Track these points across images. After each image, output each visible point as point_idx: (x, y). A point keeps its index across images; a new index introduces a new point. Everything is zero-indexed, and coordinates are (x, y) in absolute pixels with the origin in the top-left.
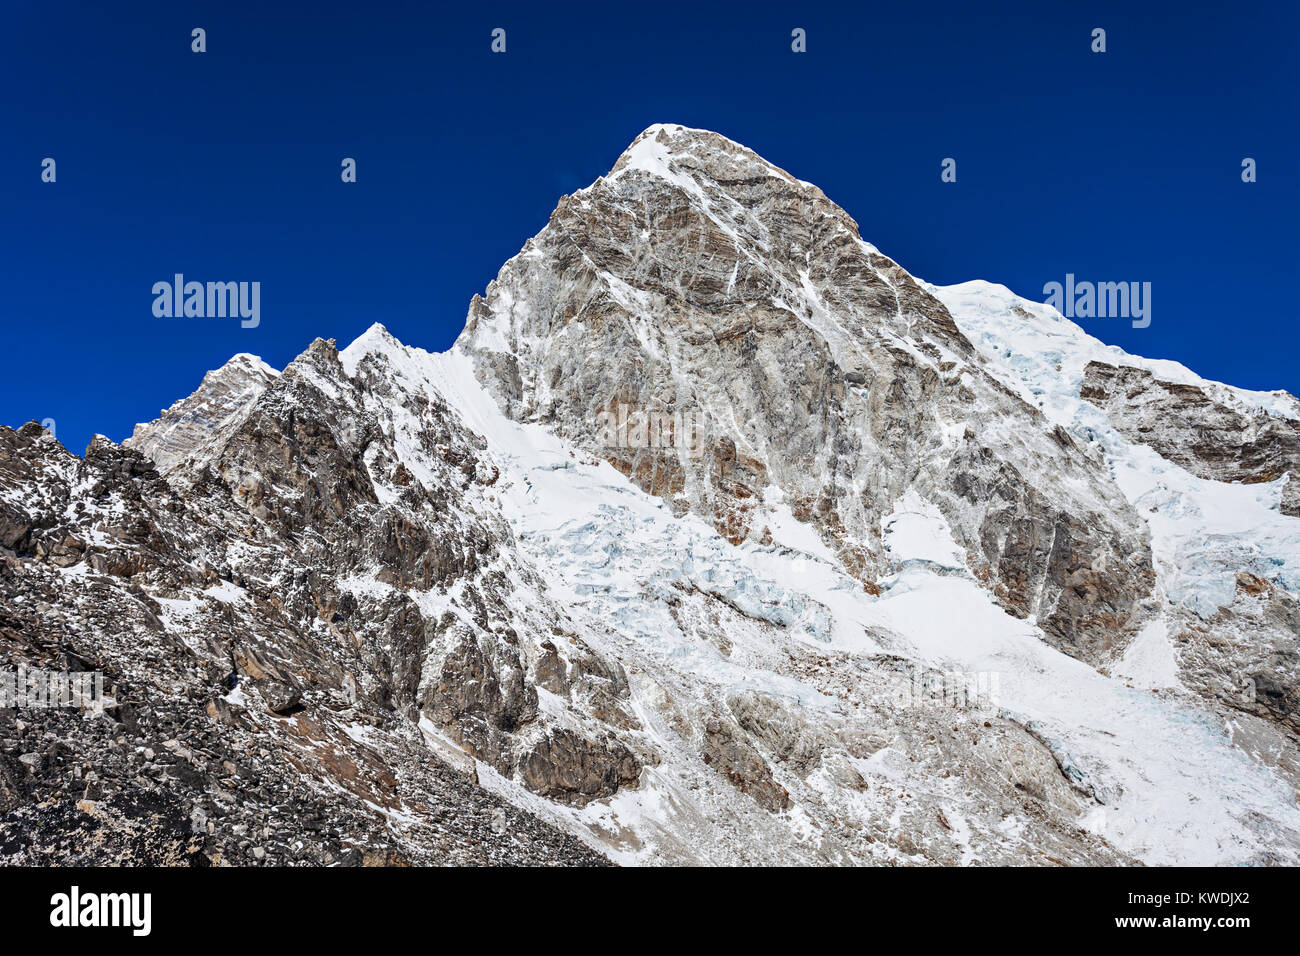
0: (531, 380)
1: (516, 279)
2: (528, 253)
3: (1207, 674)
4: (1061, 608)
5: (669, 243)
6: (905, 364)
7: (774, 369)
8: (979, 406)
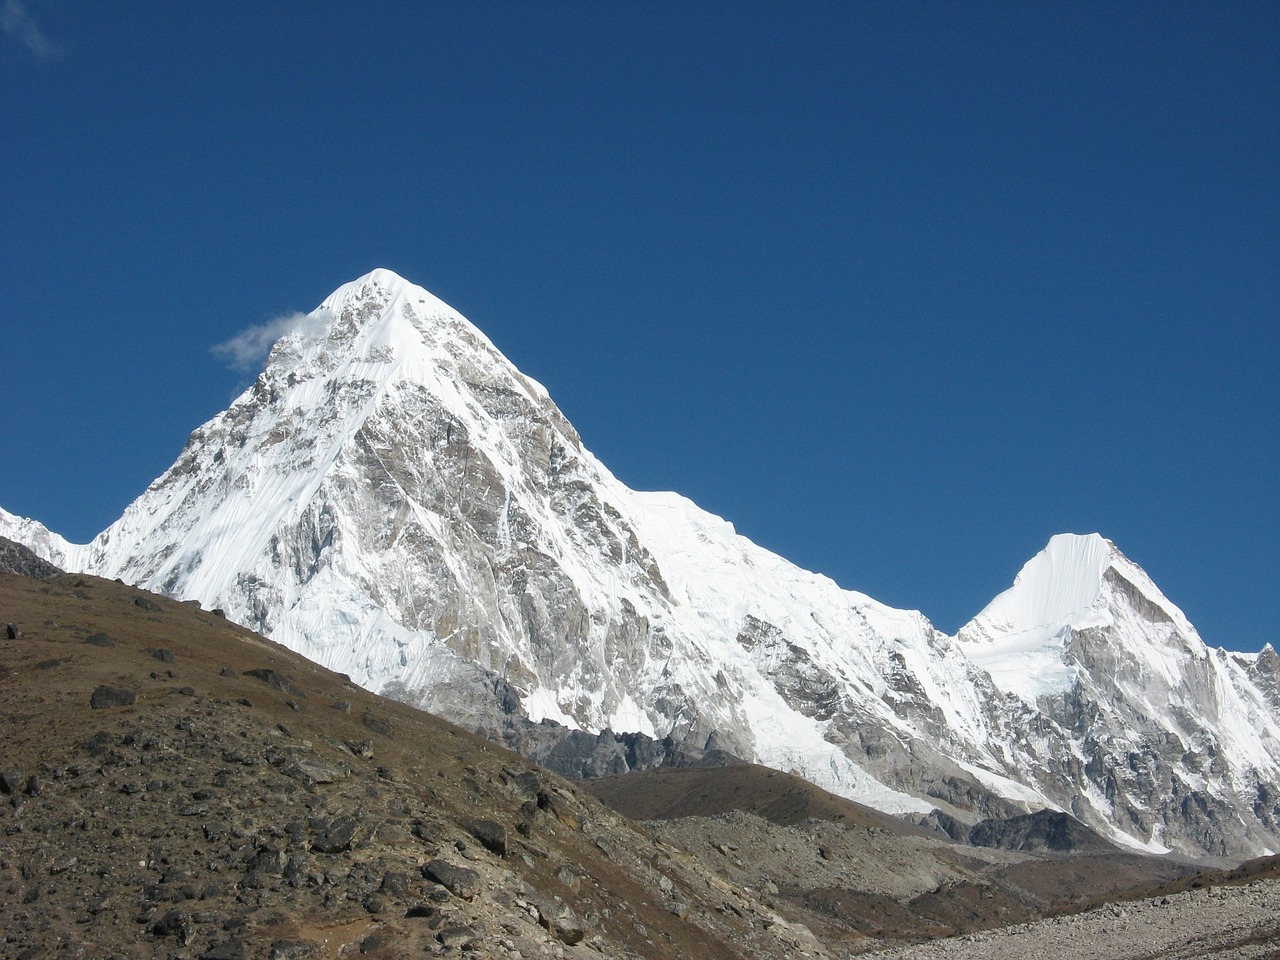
5: (452, 470)
6: (629, 611)
7: (541, 603)
8: (676, 653)
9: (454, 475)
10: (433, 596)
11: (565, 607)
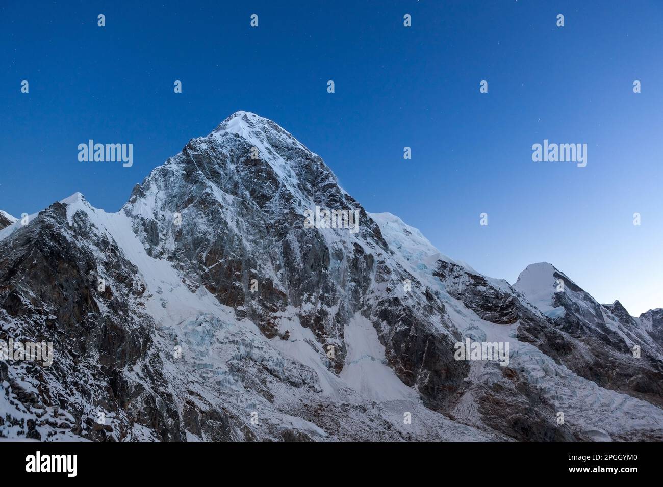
0: (164, 235)
1: (160, 178)
2: (169, 166)
3: (495, 418)
4: (430, 381)
5: (246, 172)
6: (359, 251)
7: (295, 245)
8: (393, 276)
9: (247, 175)
10: (208, 236)
11: (311, 245)
